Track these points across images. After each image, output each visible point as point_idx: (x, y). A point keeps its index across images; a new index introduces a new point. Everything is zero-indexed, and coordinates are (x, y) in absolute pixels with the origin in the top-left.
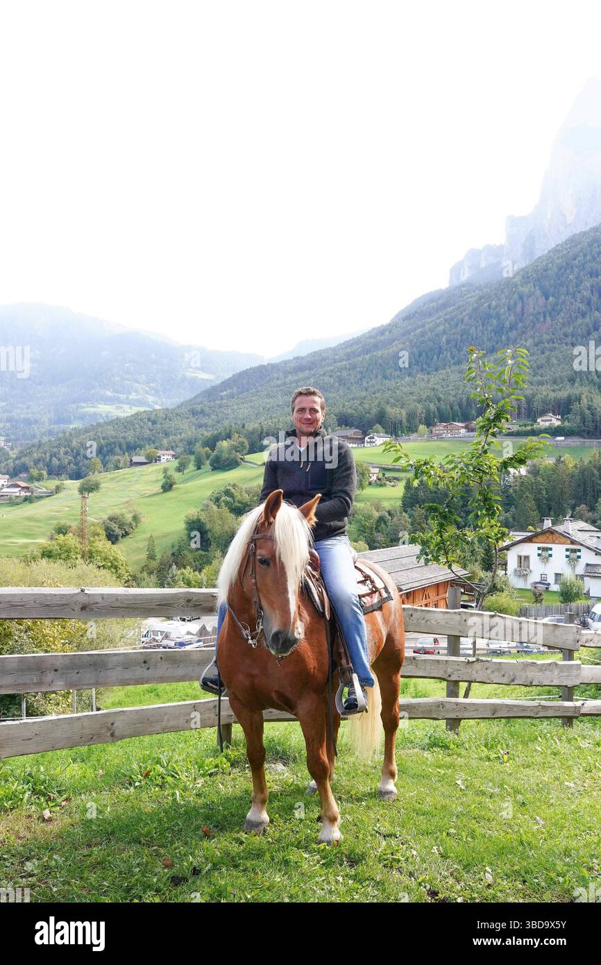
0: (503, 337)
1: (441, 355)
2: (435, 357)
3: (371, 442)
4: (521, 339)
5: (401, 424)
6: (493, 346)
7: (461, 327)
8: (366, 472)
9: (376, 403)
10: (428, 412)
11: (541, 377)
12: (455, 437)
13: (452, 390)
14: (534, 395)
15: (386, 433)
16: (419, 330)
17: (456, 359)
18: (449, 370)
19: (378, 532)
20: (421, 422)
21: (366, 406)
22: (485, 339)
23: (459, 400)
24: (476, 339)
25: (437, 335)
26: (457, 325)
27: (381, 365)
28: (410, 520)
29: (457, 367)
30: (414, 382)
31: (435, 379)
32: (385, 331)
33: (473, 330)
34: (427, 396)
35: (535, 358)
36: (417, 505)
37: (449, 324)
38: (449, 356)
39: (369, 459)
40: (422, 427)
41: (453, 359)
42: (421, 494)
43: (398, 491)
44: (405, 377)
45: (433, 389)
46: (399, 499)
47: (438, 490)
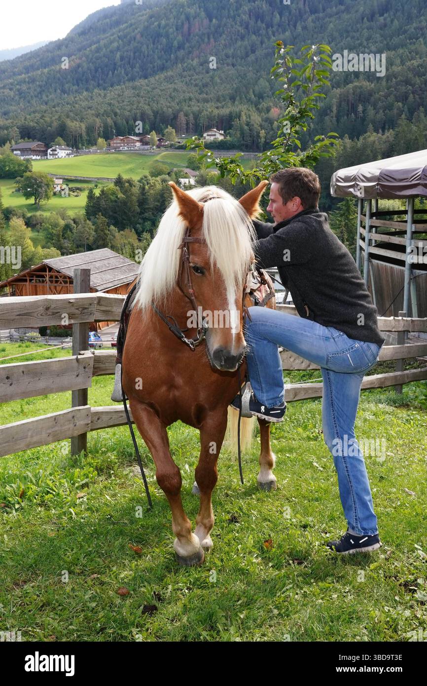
0: (172, 55)
1: (116, 71)
2: (110, 72)
3: (53, 155)
4: (188, 58)
5: (81, 137)
6: (163, 65)
7: (134, 44)
8: (51, 183)
9: (57, 117)
10: (106, 126)
11: (207, 95)
12: (131, 150)
13: (127, 105)
14: (200, 112)
15: (68, 145)
16: (95, 46)
17: (129, 75)
18: (123, 86)
19: (65, 238)
20: (99, 136)
21: (47, 119)
22: (156, 57)
23: (134, 115)
24: (148, 56)
25: (111, 52)
26: (130, 42)
27: (59, 79)
28: (93, 227)
29: (131, 84)
30: (92, 97)
31: (112, 94)
32: (62, 45)
33: (144, 48)
34: (105, 111)
35: (201, 77)
36: (100, 214)
37: (122, 41)
38: (123, 72)
39: (53, 171)
40: (101, 141)
41: (127, 75)
42: (103, 203)
43: (82, 200)
44: (83, 92)
45: (110, 104)
46: (83, 208)
47: (118, 199)
